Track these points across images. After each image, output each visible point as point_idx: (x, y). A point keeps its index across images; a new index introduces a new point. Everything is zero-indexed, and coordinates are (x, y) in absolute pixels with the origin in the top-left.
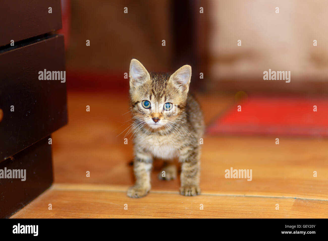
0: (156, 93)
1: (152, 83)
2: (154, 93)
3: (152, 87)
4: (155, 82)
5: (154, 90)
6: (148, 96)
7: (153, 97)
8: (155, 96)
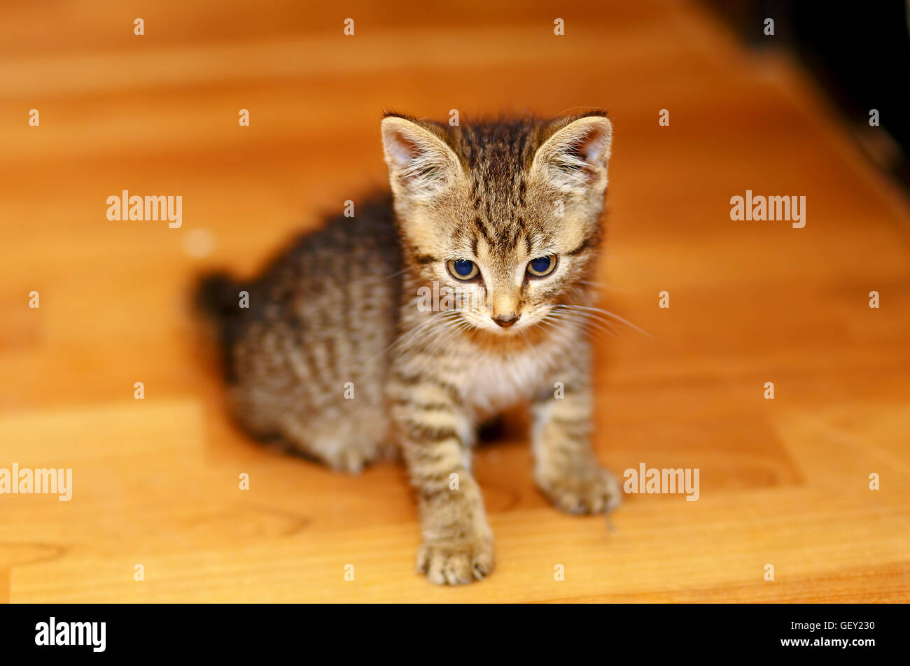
0: (492, 232)
1: (474, 192)
2: (485, 232)
3: (476, 207)
4: (481, 188)
5: (485, 220)
6: (466, 241)
7: (483, 247)
8: (491, 243)
